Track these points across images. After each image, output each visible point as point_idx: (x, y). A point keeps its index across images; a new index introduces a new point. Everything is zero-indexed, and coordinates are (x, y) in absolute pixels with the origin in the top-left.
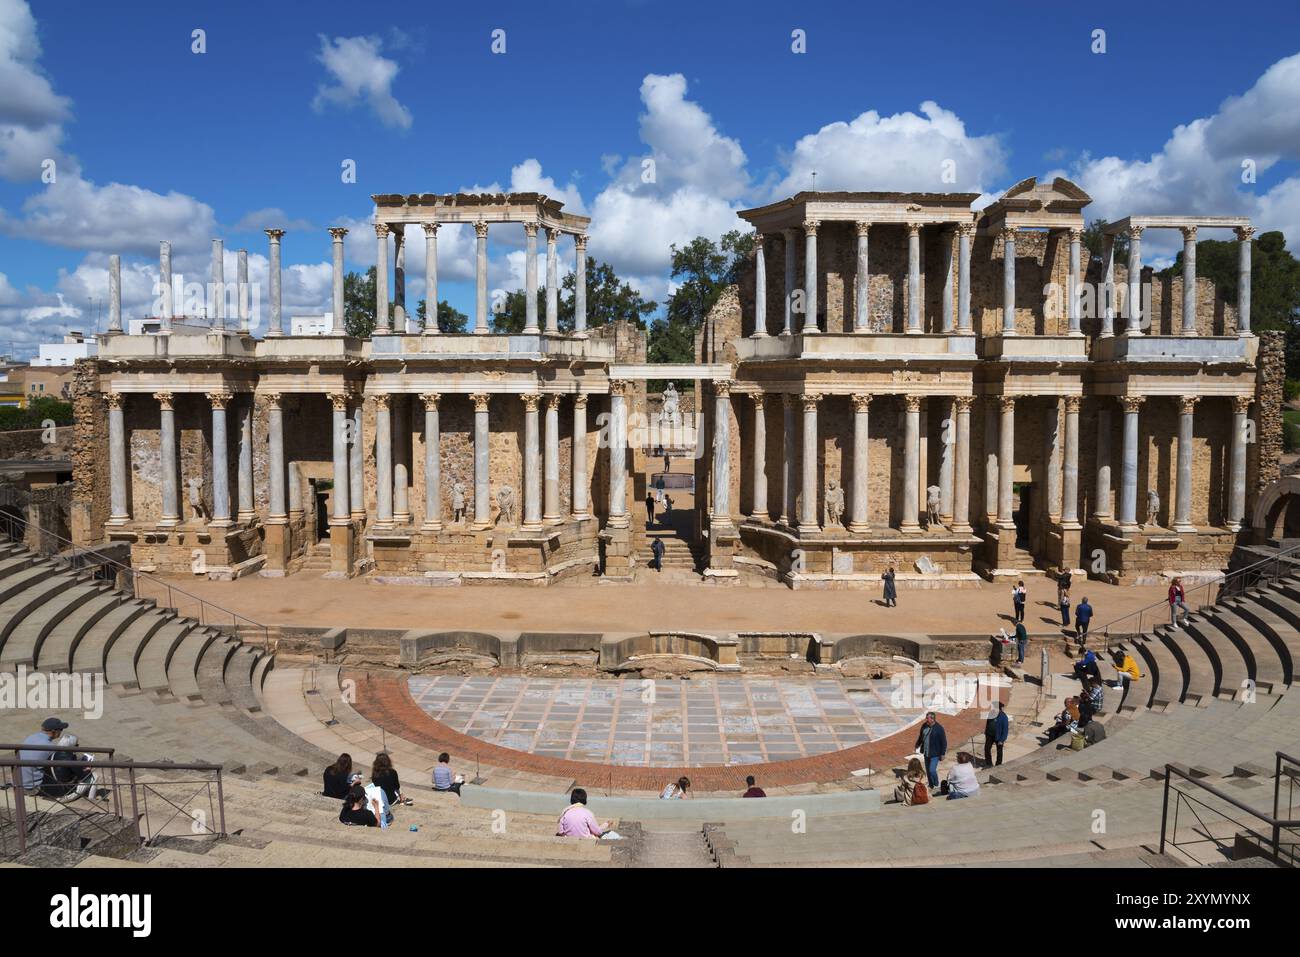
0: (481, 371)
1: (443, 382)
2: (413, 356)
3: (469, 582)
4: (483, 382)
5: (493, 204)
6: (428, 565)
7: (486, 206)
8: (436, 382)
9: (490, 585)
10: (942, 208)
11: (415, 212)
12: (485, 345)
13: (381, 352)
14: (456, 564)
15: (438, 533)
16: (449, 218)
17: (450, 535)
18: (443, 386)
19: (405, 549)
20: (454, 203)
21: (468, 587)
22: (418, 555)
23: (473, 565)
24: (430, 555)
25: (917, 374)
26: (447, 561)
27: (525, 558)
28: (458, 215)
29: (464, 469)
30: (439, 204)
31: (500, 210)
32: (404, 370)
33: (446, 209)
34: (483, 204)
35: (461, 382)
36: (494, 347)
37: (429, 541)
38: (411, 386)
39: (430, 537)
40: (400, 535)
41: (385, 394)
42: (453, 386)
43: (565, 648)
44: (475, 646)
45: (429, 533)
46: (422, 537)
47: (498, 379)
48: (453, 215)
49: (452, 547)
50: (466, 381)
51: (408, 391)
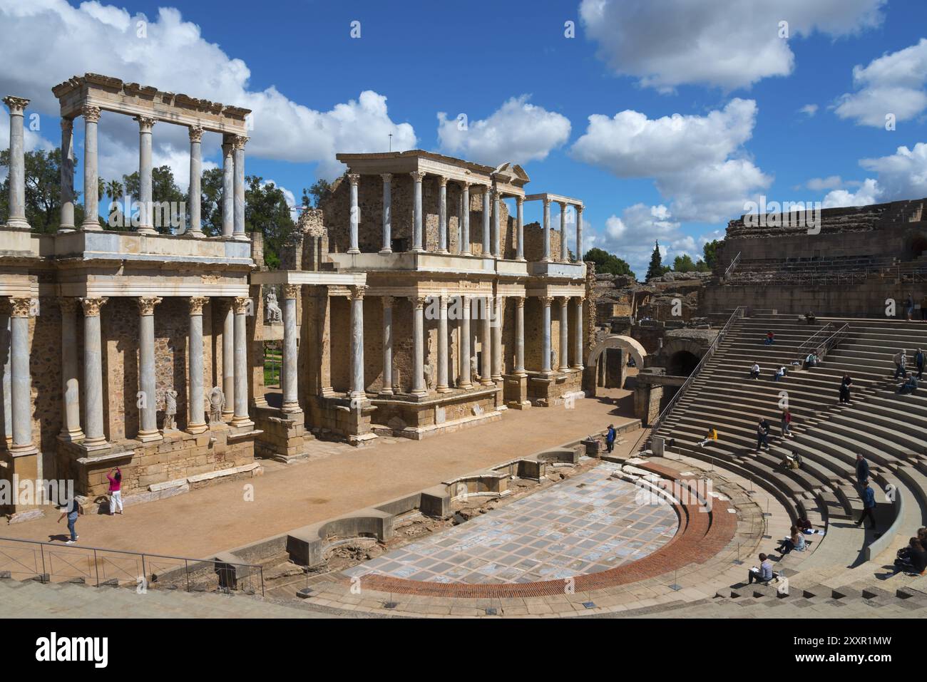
0: (198, 275)
1: (163, 284)
2: (134, 256)
3: (195, 486)
4: (202, 285)
5: (210, 113)
6: (150, 478)
7: (203, 113)
8: (155, 284)
9: (216, 484)
10: (478, 175)
11: (133, 102)
12: (204, 249)
13: (95, 250)
14: (179, 471)
15: (161, 442)
16: (168, 117)
17: (172, 443)
18: (162, 289)
19: (126, 466)
20: (172, 103)
21: (197, 491)
22: (139, 470)
23: (195, 468)
24: (152, 467)
25: (469, 283)
26: (170, 469)
27: (241, 452)
28: (178, 116)
29: (163, 374)
30: (157, 100)
31: (216, 119)
32: (121, 271)
33: (165, 107)
34: (201, 110)
35: (181, 285)
36: (212, 252)
37: (151, 453)
38: (127, 289)
39: (152, 448)
40: (120, 451)
41: (99, 297)
42: (173, 290)
43: (399, 512)
44: (342, 532)
45: (151, 444)
46: (143, 450)
47: (215, 282)
48: (172, 114)
49: (174, 454)
50: (184, 285)
51: (126, 294)
